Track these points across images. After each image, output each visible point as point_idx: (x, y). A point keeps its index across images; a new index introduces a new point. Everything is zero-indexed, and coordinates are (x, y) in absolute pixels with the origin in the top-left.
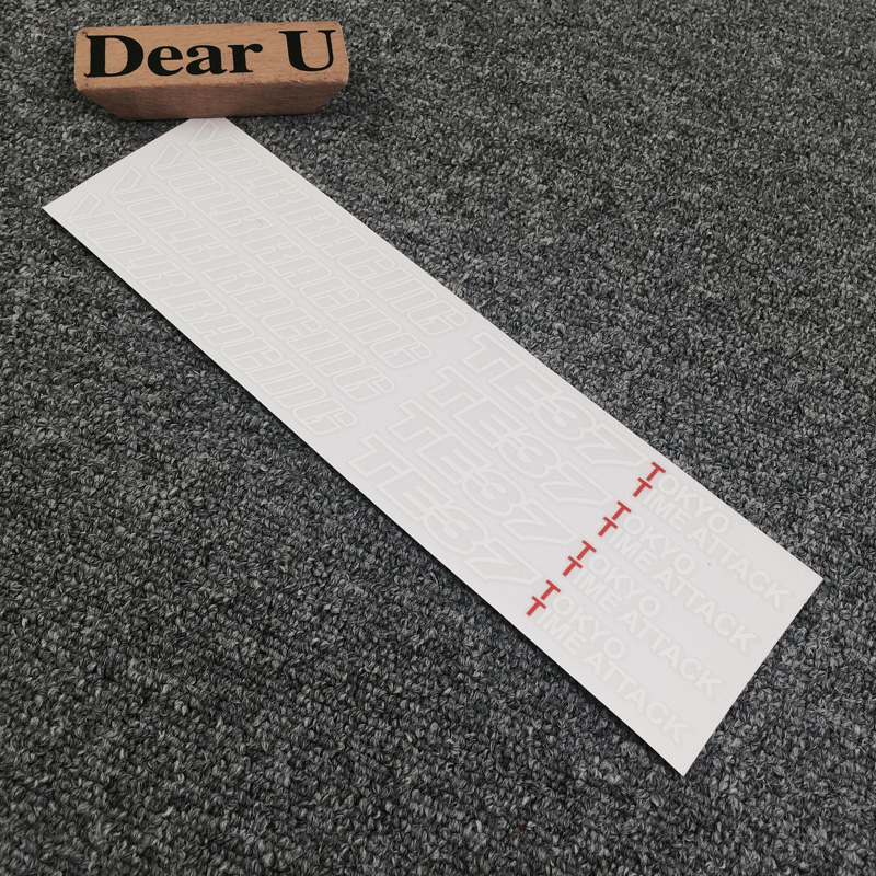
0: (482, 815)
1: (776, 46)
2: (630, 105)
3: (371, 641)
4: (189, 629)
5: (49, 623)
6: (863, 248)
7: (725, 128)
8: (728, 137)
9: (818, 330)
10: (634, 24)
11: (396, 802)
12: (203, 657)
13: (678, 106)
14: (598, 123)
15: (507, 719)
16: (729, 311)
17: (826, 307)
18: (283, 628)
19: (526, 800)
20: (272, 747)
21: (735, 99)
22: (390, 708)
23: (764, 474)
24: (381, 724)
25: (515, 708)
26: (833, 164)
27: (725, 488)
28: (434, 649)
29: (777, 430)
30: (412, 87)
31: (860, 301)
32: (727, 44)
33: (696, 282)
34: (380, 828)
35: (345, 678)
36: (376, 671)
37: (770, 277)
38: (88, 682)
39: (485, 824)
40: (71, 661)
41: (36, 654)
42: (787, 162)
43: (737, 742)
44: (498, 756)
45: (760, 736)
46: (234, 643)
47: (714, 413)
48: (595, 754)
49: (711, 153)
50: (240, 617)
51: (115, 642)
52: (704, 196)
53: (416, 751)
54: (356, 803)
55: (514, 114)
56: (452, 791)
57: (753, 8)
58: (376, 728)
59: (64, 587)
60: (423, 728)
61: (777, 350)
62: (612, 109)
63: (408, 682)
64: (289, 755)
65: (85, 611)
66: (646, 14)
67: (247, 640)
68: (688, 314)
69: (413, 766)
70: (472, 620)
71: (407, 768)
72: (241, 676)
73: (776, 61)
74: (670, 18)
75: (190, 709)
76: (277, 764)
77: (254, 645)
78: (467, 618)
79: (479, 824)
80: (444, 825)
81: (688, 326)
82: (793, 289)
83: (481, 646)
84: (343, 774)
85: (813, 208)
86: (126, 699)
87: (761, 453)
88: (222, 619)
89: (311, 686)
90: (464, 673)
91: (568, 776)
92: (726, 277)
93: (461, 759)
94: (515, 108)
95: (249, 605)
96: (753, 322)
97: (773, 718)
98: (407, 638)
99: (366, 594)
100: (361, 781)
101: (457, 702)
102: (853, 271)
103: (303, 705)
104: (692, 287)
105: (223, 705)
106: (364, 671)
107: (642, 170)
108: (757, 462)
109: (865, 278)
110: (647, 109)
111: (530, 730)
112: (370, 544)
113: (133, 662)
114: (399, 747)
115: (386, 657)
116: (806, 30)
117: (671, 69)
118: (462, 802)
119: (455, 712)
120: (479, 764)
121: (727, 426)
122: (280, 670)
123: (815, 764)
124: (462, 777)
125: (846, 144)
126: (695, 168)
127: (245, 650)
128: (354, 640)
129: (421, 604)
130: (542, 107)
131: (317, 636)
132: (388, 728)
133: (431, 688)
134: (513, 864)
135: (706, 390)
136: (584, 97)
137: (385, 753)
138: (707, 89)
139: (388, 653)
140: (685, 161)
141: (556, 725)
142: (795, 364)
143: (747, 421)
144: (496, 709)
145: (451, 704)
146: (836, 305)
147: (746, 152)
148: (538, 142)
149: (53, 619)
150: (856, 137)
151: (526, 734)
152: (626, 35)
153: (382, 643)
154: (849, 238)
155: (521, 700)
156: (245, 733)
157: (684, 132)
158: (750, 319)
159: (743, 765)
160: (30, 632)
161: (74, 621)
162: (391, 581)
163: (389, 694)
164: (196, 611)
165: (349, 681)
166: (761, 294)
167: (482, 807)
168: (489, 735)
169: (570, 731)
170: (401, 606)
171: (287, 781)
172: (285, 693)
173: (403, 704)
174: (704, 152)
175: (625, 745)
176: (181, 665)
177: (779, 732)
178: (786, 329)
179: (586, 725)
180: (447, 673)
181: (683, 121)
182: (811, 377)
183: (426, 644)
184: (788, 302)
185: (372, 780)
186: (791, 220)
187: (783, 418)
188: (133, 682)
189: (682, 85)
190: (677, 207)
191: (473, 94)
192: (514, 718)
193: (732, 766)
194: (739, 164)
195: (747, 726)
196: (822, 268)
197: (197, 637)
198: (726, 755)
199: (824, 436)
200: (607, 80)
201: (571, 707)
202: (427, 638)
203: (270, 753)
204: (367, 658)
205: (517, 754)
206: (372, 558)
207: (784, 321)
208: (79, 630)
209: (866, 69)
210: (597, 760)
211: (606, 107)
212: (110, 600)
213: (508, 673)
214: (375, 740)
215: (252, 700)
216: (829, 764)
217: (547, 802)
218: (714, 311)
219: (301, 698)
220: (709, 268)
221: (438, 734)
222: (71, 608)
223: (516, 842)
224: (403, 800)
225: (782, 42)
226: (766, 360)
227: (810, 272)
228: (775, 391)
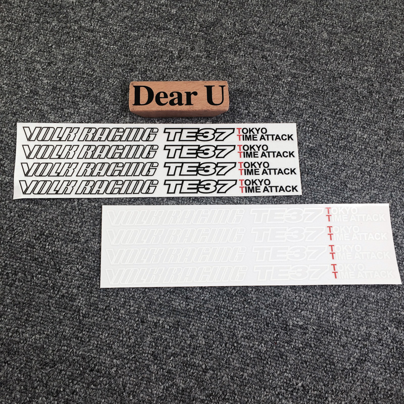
0: (263, 342)
1: (324, 28)
2: (272, 68)
4: (163, 302)
5: (120, 308)
6: (364, 115)
7: (309, 71)
8: (311, 75)
10: (269, 28)
11: (237, 343)
12: (169, 310)
13: (290, 64)
14: (262, 78)
15: (266, 311)
16: (318, 151)
18: (192, 296)
19: (275, 335)
20: (197, 334)
21: (311, 57)
22: (230, 314)
24: (228, 320)
25: (268, 307)
26: (350, 80)
28: (239, 293)
29: (339, 195)
30: (190, 76)
31: (364, 138)
32: (306, 31)
33: (305, 141)
34: (234, 351)
35: (214, 308)
36: (223, 304)
37: (331, 134)
38: (137, 324)
39: (265, 344)
40: (130, 319)
41: (119, 318)
42: (333, 82)
43: (336, 305)
44: (265, 323)
45: (343, 301)
46: (178, 304)
47: (317, 192)
48: (294, 317)
49: (305, 84)
50: (177, 295)
51: (142, 310)
52: (304, 104)
53: (240, 326)
54: (226, 345)
55: (230, 81)
56: (253, 336)
57: (314, 10)
58: (227, 322)
59: (121, 296)
60: (241, 319)
61: (336, 164)
62: (266, 71)
63: (234, 305)
64: (203, 335)
65: (130, 302)
66: (273, 22)
67: (182, 302)
69: (240, 332)
71: (238, 332)
72: (182, 314)
73: (325, 35)
74: (282, 22)
75: (170, 327)
76: (200, 338)
77: (184, 303)
79: (263, 344)
80: (253, 347)
81: (305, 160)
82: (340, 137)
84: (220, 338)
85: (344, 101)
86: (150, 327)
88: (172, 296)
89: (204, 312)
90: (250, 299)
91: (287, 325)
92: (316, 137)
93: (254, 326)
94: (230, 78)
95: (179, 290)
96: (327, 154)
97: (347, 295)
98: (230, 292)
100: (226, 338)
101: (250, 309)
102: (361, 125)
103: (203, 319)
104: (304, 144)
105: (180, 324)
106: (219, 305)
107: (281, 97)
109: (364, 128)
110: (279, 68)
111: (273, 313)
113: (149, 315)
115: (225, 299)
116: (335, 17)
117: (286, 47)
118: (257, 339)
119: (250, 312)
120: (260, 327)
121: (323, 197)
122: (194, 309)
123: (361, 307)
124: (256, 332)
125: (354, 70)
126: (300, 92)
127: (182, 305)
128: (214, 295)
130: (240, 75)
131: (203, 296)
132: (231, 321)
133: (241, 306)
134: (275, 354)
135: (314, 184)
136: (255, 67)
137: (231, 329)
138: (300, 54)
140: (296, 90)
141: (281, 310)
142: (343, 168)
143: (329, 193)
144: (262, 309)
145: (248, 310)
146: (355, 141)
147: (318, 81)
148: (241, 91)
149: (121, 307)
150: (358, 66)
151: (272, 315)
152: (267, 34)
154: (358, 112)
155: (269, 304)
156: (188, 331)
157: (294, 76)
158: (326, 152)
159: (339, 311)
160: (115, 312)
161: (127, 306)
164: (163, 295)
165: (216, 309)
166: (329, 141)
167: (263, 339)
168: (261, 317)
169: (285, 311)
171: (204, 343)
172: (197, 316)
173: (233, 313)
174: (302, 84)
175: (303, 312)
176: (164, 313)
177: (349, 299)
178: (339, 155)
180: (245, 300)
181: (293, 71)
182: (349, 172)
183: (237, 292)
184: (339, 143)
185: (229, 338)
186: (337, 108)
187: (341, 190)
188: (151, 322)
189: (291, 54)
190: (295, 110)
191: (213, 74)
192: (268, 311)
193: (335, 313)
194: (315, 87)
195: (339, 299)
196: (349, 127)
197: (166, 304)
198: (334, 309)
199: (355, 194)
200: (262, 58)
201: (285, 303)
203: (197, 335)
204: (219, 300)
205: (271, 321)
207: (338, 151)
208: (129, 309)
209: (360, 32)
210: (295, 319)
211: (264, 70)
212: (136, 297)
213: (264, 297)
214: (227, 326)
215: (188, 320)
216: (365, 306)
217: (282, 334)
218: (313, 152)
219: (202, 317)
220: (310, 134)
221: (246, 320)
222: (125, 302)
223: (275, 348)
224: (239, 342)
225: (327, 25)
226: (333, 168)
227: (345, 129)
228: (337, 179)
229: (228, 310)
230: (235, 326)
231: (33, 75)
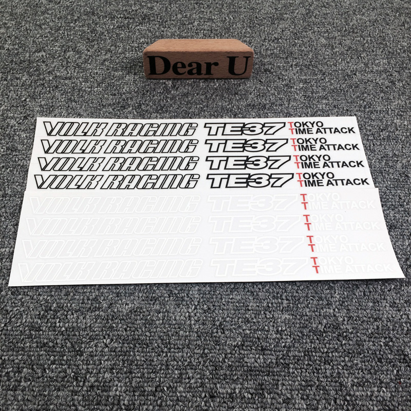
0: (383, 385)
1: (320, 35)
2: (279, 78)
3: (304, 335)
4: (232, 362)
5: (175, 384)
6: (394, 104)
7: (319, 74)
8: (323, 78)
9: (396, 142)
10: (263, 45)
11: (350, 395)
12: (244, 371)
13: (297, 72)
14: (271, 90)
17: (394, 132)
18: (268, 345)
19: (395, 371)
20: (292, 396)
21: (317, 62)
22: (326, 359)
24: (327, 367)
26: (366, 75)
30: (192, 102)
31: (404, 125)
32: (302, 40)
34: (350, 408)
35: (303, 354)
36: (313, 346)
37: (368, 128)
38: (206, 402)
39: (386, 388)
40: (194, 396)
41: (178, 399)
42: (349, 80)
46: (253, 360)
48: (409, 342)
49: (320, 87)
50: (249, 348)
51: (207, 380)
52: (327, 105)
53: (345, 371)
54: (335, 402)
55: (237, 98)
56: (367, 381)
57: (303, 22)
58: (326, 369)
59: (173, 367)
61: (386, 156)
62: (274, 82)
63: (327, 345)
64: (299, 395)
65: (187, 373)
66: (265, 39)
67: (257, 356)
69: (347, 378)
70: (336, 310)
71: (346, 380)
72: (264, 372)
73: (323, 41)
74: (275, 37)
75: (252, 394)
76: (297, 401)
77: (261, 357)
78: (334, 310)
79: (384, 389)
80: (372, 395)
84: (324, 393)
85: (368, 94)
86: (225, 402)
88: (242, 352)
89: (292, 364)
91: (405, 355)
93: (364, 367)
94: (237, 96)
95: (250, 341)
100: (333, 393)
102: (396, 114)
103: (293, 373)
105: (263, 387)
107: (298, 103)
109: (401, 116)
110: (286, 77)
113: (218, 385)
116: (328, 24)
117: (287, 58)
118: (373, 383)
119: (351, 349)
120: (371, 366)
122: (277, 363)
124: (368, 374)
125: (366, 65)
126: (317, 95)
127: (259, 361)
128: (298, 337)
130: (247, 91)
131: (283, 342)
133: (337, 344)
134: (404, 398)
136: (260, 81)
137: (335, 378)
138: (304, 61)
140: (312, 94)
141: (390, 337)
142: (395, 159)
147: (332, 81)
148: (253, 106)
149: (176, 382)
150: (369, 61)
152: (262, 50)
154: (387, 102)
156: (278, 394)
157: (305, 82)
160: (170, 392)
161: (185, 379)
164: (231, 353)
165: (305, 355)
166: (368, 136)
167: (381, 382)
169: (396, 337)
171: (305, 406)
172: (284, 371)
173: (330, 355)
174: (317, 87)
176: (238, 378)
180: (339, 335)
181: (303, 78)
184: (380, 135)
185: (336, 391)
186: (363, 102)
187: (403, 182)
188: (223, 394)
189: (294, 63)
190: (319, 113)
191: (217, 95)
192: (373, 342)
194: (332, 87)
197: (237, 364)
200: (265, 71)
203: (292, 398)
204: (306, 343)
208: (189, 382)
209: (357, 32)
211: (271, 82)
212: (195, 364)
215: (273, 380)
217: (403, 368)
219: (291, 371)
222: (181, 374)
223: (401, 389)
224: (352, 393)
225: (321, 32)
226: (385, 161)
227: (381, 120)
228: (394, 172)
229: (323, 353)
230: (339, 373)
231: (7, 132)
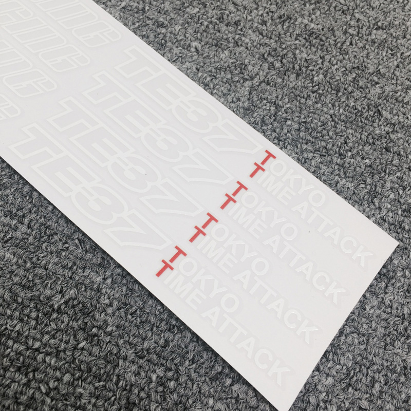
3: (16, 301)
9: (392, 55)
17: (397, 39)
22: (28, 361)
23: (352, 160)
24: (18, 376)
25: (142, 358)
27: (322, 171)
36: (17, 328)
43: (330, 381)
45: (348, 374)
58: (13, 381)
60: (58, 380)
68: (296, 39)
70: (109, 281)
78: (105, 279)
82: (374, 25)
83: (115, 303)
87: (350, 145)
92: (325, 13)
96: (344, 47)
97: (359, 358)
98: (49, 298)
99: (15, 260)
101: (90, 355)
106: (6, 329)
108: (347, 151)
111: (154, 377)
112: (24, 216)
114: (33, 398)
123: (393, 397)
129: (64, 267)
132: (24, 381)
139: (31, 311)
143: (340, 120)
144: (125, 359)
145: (85, 357)
146: (404, 37)
151: (150, 380)
153: (26, 302)
155: (148, 350)
159: (335, 400)
162: (39, 247)
163: (28, 349)
166: (351, 27)
168: (117, 384)
169: (189, 376)
170: (46, 269)
173: (40, 357)
175: (236, 387)
177: (364, 370)
178: (368, 53)
179: (202, 371)
183: (66, 303)
184: (370, 34)
193: (325, 402)
195: (338, 367)
198: (321, 392)
201: (191, 356)
202: (67, 297)
206: (24, 228)
207: (367, 47)
210: (211, 402)
213: (138, 327)
214: (10, 393)
216: (403, 396)
221: (70, 384)
